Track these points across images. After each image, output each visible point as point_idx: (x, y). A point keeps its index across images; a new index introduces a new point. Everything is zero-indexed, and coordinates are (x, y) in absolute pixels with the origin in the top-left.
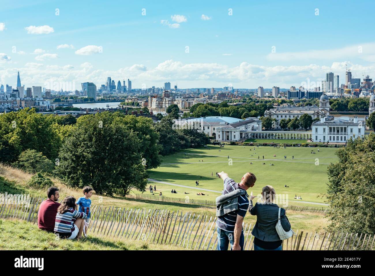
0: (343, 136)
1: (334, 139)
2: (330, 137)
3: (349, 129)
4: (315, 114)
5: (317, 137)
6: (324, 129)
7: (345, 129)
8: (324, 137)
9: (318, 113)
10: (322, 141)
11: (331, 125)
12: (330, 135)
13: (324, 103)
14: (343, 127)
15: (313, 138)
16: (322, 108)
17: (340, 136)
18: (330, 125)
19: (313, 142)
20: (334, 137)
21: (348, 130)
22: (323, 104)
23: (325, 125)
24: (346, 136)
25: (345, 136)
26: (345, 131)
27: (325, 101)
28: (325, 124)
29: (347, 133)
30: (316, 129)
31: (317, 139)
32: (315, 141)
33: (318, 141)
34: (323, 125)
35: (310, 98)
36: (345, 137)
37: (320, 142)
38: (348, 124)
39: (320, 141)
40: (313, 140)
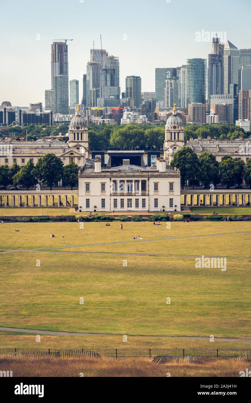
0: (141, 198)
1: (122, 206)
2: (115, 200)
3: (151, 183)
4: (67, 155)
5: (88, 201)
6: (103, 185)
7: (144, 183)
8: (103, 200)
9: (72, 154)
10: (99, 209)
11: (117, 177)
12: (115, 197)
13: (78, 133)
14: (140, 179)
15: (82, 203)
16: (75, 144)
17: (134, 198)
18: (114, 177)
19: (80, 211)
20: (122, 200)
21: (149, 186)
22: (76, 135)
23: (105, 177)
24: (147, 198)
25: (144, 197)
26: (144, 188)
27: (80, 129)
28: (104, 174)
29: (147, 192)
30: (88, 185)
31: (88, 206)
32: (84, 209)
33: (91, 209)
34: (101, 177)
35: (25, 125)
36: (144, 200)
37: (95, 211)
38: (150, 174)
39: (94, 209)
40: (81, 207)
